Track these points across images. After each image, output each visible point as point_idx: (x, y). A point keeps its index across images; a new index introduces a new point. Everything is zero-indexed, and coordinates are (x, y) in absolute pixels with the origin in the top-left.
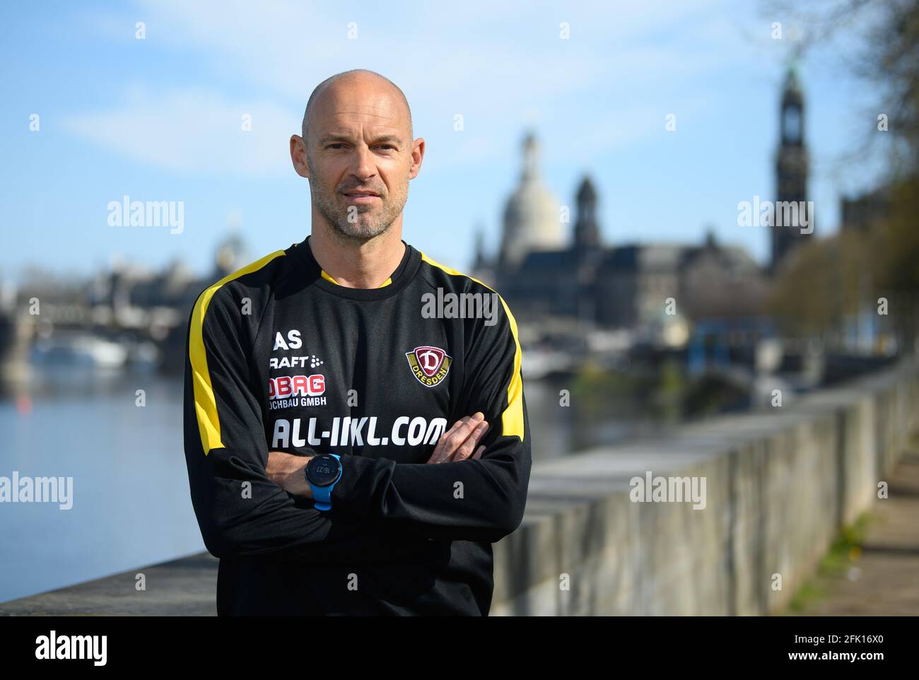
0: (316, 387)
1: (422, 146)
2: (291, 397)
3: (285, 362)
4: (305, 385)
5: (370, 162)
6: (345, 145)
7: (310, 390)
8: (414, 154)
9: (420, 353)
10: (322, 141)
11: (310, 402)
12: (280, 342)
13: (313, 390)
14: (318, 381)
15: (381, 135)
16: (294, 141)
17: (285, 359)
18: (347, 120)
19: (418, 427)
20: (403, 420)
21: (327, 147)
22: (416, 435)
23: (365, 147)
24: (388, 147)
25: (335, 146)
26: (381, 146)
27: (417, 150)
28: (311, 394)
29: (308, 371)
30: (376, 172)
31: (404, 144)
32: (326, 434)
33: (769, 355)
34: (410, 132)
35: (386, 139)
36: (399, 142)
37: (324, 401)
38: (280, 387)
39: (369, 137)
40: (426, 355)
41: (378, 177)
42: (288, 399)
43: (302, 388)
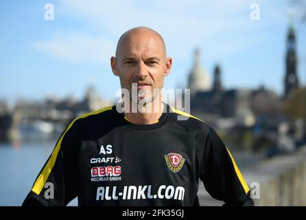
0: (117, 172)
1: (171, 61)
2: (105, 176)
3: (104, 160)
4: (112, 171)
5: (145, 70)
6: (133, 62)
7: (114, 173)
8: (167, 65)
9: (171, 156)
10: (124, 60)
11: (114, 179)
12: (102, 151)
13: (115, 173)
14: (118, 169)
15: (150, 56)
16: (112, 59)
17: (104, 159)
18: (134, 51)
19: (170, 191)
20: (163, 187)
21: (125, 63)
22: (169, 194)
23: (142, 63)
24: (154, 62)
25: (129, 63)
26: (150, 62)
27: (169, 62)
28: (114, 175)
29: (114, 164)
30: (147, 74)
31: (161, 60)
32: (120, 194)
33: (283, 128)
34: (164, 54)
35: (152, 59)
36: (159, 60)
37: (120, 178)
38: (101, 171)
39: (144, 58)
40: (174, 157)
41: (149, 76)
42: (104, 177)
43: (110, 172)
